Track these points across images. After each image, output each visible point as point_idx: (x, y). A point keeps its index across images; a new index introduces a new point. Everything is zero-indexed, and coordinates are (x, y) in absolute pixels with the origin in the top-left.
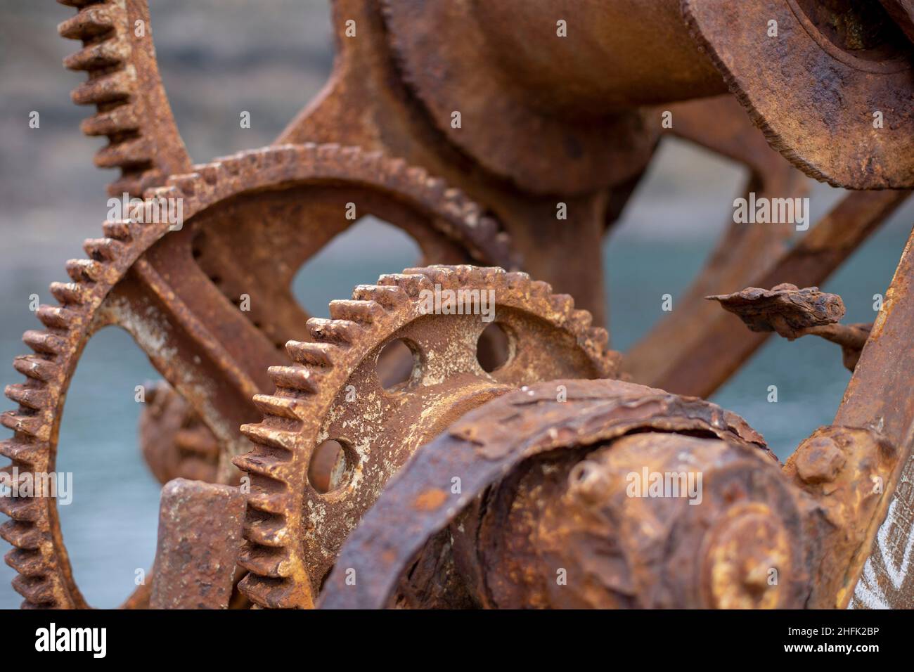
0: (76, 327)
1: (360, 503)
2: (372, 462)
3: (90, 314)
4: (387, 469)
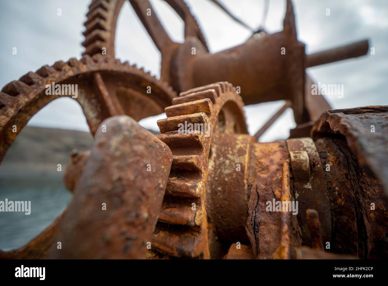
0: (54, 77)
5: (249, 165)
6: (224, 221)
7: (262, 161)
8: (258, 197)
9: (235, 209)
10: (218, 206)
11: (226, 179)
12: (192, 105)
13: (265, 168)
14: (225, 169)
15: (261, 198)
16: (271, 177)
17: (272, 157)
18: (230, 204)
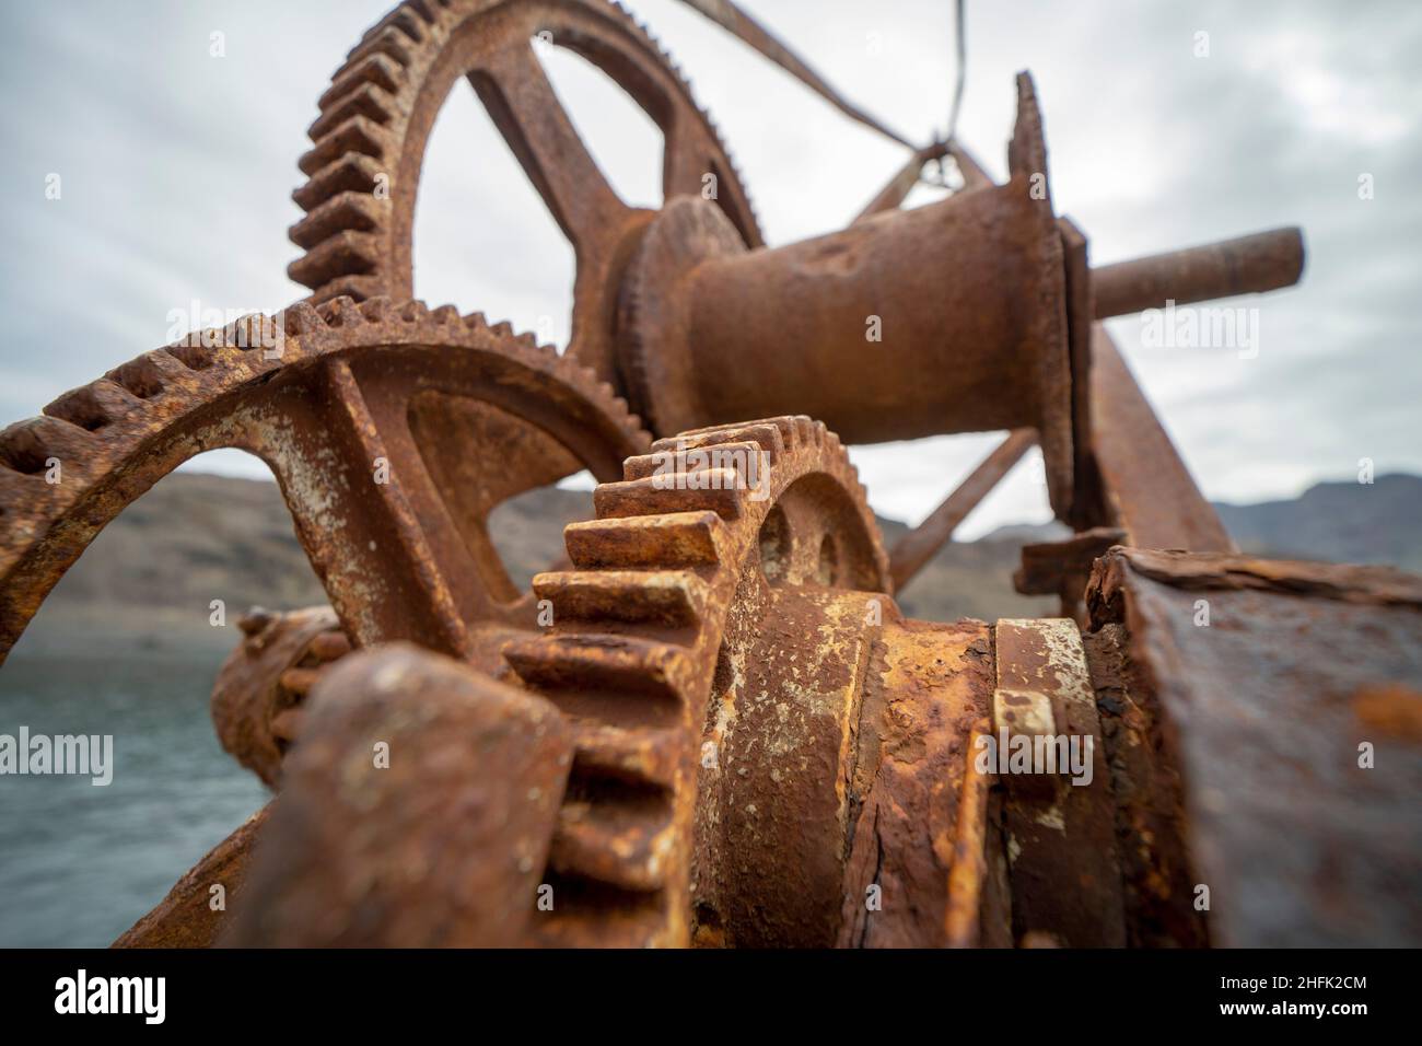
0: (181, 392)
1: (734, 766)
2: (753, 686)
3: (221, 386)
4: (799, 698)
5: (855, 727)
6: (763, 922)
7: (904, 709)
8: (881, 852)
9: (803, 886)
10: (745, 869)
11: (776, 775)
12: (654, 530)
13: (912, 740)
14: (774, 736)
15: (888, 859)
16: (928, 777)
17: (938, 697)
18: (784, 867)
